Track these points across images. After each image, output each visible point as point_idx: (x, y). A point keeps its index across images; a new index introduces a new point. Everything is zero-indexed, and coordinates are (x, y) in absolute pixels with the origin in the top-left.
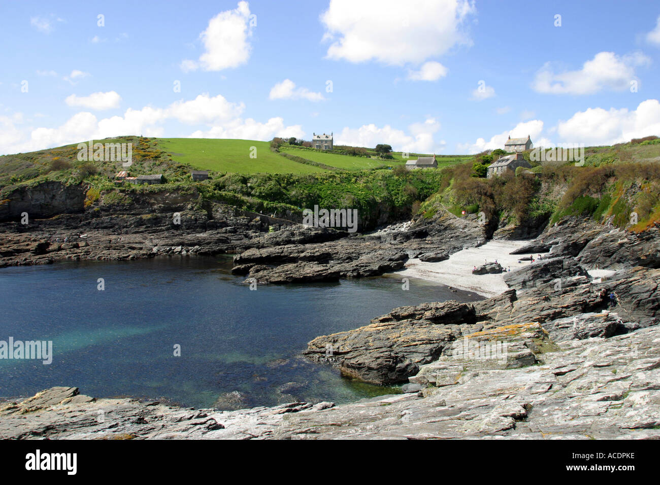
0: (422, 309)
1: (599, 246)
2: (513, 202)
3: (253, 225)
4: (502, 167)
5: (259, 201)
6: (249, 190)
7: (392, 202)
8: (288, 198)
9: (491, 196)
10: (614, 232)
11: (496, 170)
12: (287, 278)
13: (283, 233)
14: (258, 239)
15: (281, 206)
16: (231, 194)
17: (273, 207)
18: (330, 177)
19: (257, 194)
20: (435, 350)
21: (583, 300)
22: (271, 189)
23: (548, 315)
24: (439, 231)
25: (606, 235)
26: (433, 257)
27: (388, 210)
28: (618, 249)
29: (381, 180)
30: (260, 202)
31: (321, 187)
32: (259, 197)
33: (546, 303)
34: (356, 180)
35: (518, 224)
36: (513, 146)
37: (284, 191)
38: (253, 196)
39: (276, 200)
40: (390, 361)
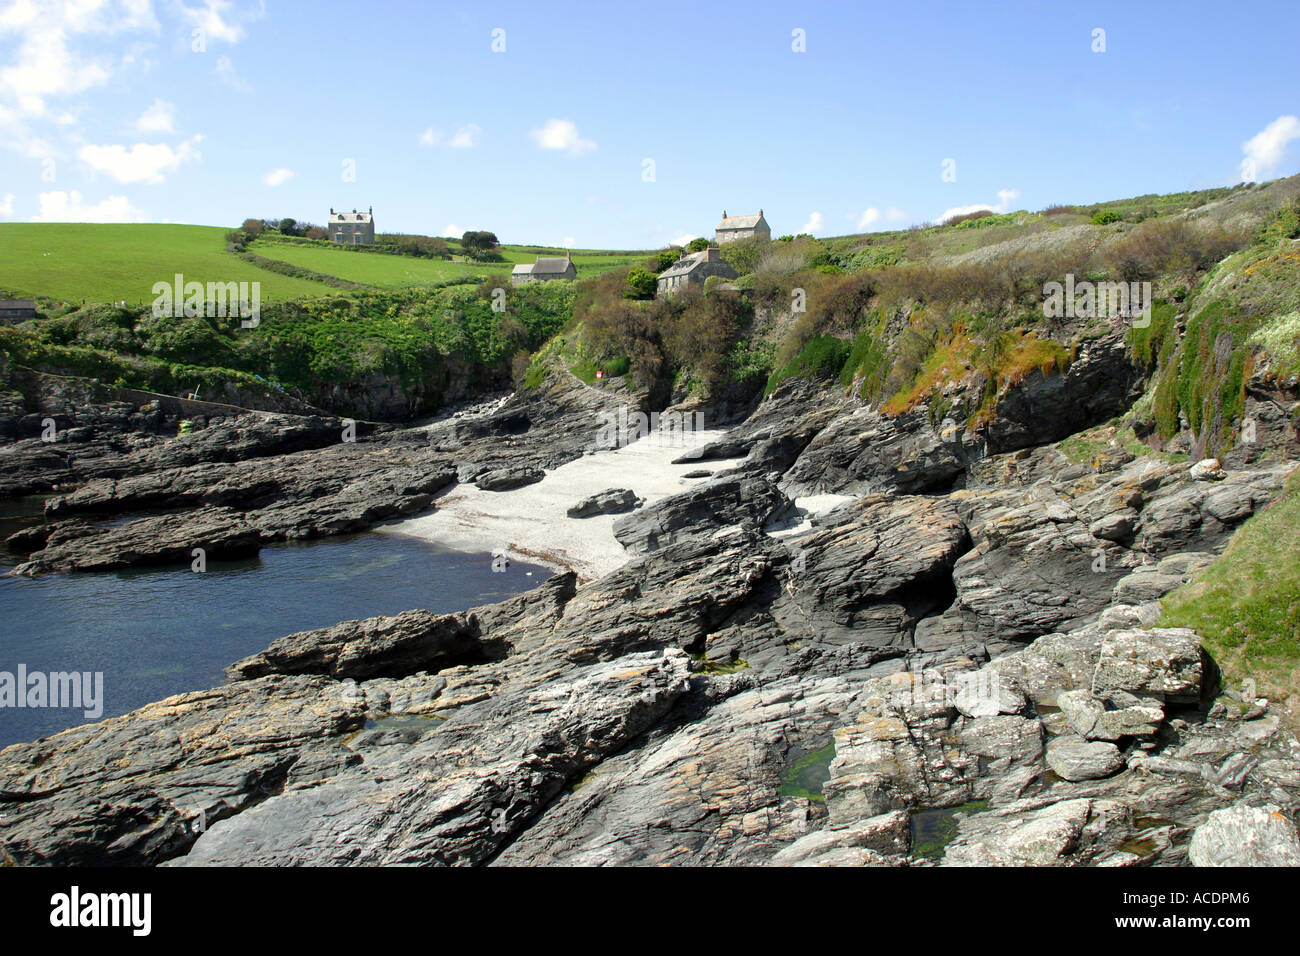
0: (338, 639)
1: (830, 443)
2: (697, 350)
3: (138, 420)
4: (680, 276)
5: (161, 363)
6: (138, 340)
7: (476, 352)
8: (232, 355)
9: (656, 339)
10: (861, 413)
11: (670, 283)
12: (122, 556)
13: (212, 436)
14: (144, 451)
15: (212, 374)
16: (88, 350)
17: (191, 376)
18: (336, 305)
19: (156, 348)
20: (266, 773)
21: (703, 596)
22: (190, 337)
23: (605, 644)
24: (549, 416)
25: (846, 418)
26: (501, 480)
27: (466, 371)
28: (860, 452)
29: (451, 308)
30: (163, 366)
31: (313, 327)
32: (161, 355)
33: (629, 604)
34: (398, 310)
35: (707, 395)
36: (732, 233)
37: (223, 339)
38: (145, 353)
39: (201, 360)
40: (88, 833)
